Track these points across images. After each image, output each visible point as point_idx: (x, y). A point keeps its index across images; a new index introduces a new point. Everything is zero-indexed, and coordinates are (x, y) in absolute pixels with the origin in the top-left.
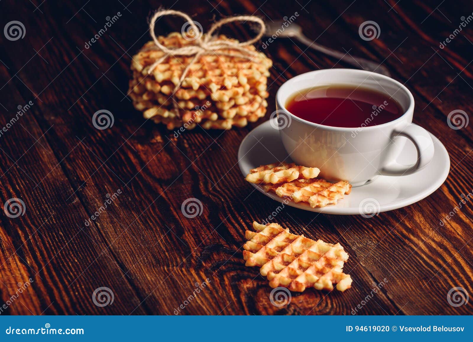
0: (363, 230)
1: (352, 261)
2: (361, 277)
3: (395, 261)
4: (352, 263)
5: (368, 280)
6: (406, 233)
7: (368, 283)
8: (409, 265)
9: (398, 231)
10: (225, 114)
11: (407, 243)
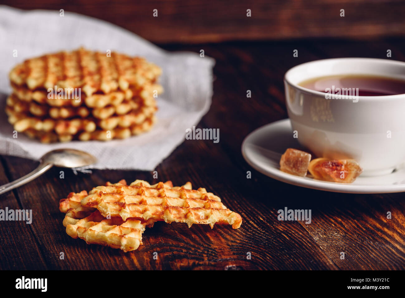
0: (330, 223)
1: (310, 245)
2: (317, 258)
3: (362, 249)
4: (310, 247)
5: (326, 261)
6: (379, 226)
7: (326, 264)
8: (378, 254)
9: (370, 225)
10: (103, 124)
11: (380, 235)
